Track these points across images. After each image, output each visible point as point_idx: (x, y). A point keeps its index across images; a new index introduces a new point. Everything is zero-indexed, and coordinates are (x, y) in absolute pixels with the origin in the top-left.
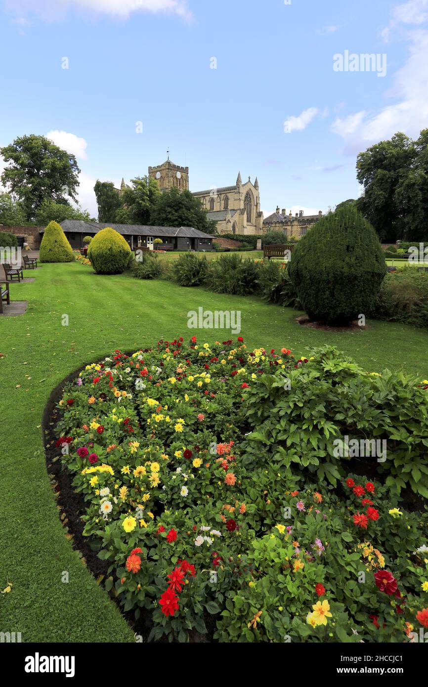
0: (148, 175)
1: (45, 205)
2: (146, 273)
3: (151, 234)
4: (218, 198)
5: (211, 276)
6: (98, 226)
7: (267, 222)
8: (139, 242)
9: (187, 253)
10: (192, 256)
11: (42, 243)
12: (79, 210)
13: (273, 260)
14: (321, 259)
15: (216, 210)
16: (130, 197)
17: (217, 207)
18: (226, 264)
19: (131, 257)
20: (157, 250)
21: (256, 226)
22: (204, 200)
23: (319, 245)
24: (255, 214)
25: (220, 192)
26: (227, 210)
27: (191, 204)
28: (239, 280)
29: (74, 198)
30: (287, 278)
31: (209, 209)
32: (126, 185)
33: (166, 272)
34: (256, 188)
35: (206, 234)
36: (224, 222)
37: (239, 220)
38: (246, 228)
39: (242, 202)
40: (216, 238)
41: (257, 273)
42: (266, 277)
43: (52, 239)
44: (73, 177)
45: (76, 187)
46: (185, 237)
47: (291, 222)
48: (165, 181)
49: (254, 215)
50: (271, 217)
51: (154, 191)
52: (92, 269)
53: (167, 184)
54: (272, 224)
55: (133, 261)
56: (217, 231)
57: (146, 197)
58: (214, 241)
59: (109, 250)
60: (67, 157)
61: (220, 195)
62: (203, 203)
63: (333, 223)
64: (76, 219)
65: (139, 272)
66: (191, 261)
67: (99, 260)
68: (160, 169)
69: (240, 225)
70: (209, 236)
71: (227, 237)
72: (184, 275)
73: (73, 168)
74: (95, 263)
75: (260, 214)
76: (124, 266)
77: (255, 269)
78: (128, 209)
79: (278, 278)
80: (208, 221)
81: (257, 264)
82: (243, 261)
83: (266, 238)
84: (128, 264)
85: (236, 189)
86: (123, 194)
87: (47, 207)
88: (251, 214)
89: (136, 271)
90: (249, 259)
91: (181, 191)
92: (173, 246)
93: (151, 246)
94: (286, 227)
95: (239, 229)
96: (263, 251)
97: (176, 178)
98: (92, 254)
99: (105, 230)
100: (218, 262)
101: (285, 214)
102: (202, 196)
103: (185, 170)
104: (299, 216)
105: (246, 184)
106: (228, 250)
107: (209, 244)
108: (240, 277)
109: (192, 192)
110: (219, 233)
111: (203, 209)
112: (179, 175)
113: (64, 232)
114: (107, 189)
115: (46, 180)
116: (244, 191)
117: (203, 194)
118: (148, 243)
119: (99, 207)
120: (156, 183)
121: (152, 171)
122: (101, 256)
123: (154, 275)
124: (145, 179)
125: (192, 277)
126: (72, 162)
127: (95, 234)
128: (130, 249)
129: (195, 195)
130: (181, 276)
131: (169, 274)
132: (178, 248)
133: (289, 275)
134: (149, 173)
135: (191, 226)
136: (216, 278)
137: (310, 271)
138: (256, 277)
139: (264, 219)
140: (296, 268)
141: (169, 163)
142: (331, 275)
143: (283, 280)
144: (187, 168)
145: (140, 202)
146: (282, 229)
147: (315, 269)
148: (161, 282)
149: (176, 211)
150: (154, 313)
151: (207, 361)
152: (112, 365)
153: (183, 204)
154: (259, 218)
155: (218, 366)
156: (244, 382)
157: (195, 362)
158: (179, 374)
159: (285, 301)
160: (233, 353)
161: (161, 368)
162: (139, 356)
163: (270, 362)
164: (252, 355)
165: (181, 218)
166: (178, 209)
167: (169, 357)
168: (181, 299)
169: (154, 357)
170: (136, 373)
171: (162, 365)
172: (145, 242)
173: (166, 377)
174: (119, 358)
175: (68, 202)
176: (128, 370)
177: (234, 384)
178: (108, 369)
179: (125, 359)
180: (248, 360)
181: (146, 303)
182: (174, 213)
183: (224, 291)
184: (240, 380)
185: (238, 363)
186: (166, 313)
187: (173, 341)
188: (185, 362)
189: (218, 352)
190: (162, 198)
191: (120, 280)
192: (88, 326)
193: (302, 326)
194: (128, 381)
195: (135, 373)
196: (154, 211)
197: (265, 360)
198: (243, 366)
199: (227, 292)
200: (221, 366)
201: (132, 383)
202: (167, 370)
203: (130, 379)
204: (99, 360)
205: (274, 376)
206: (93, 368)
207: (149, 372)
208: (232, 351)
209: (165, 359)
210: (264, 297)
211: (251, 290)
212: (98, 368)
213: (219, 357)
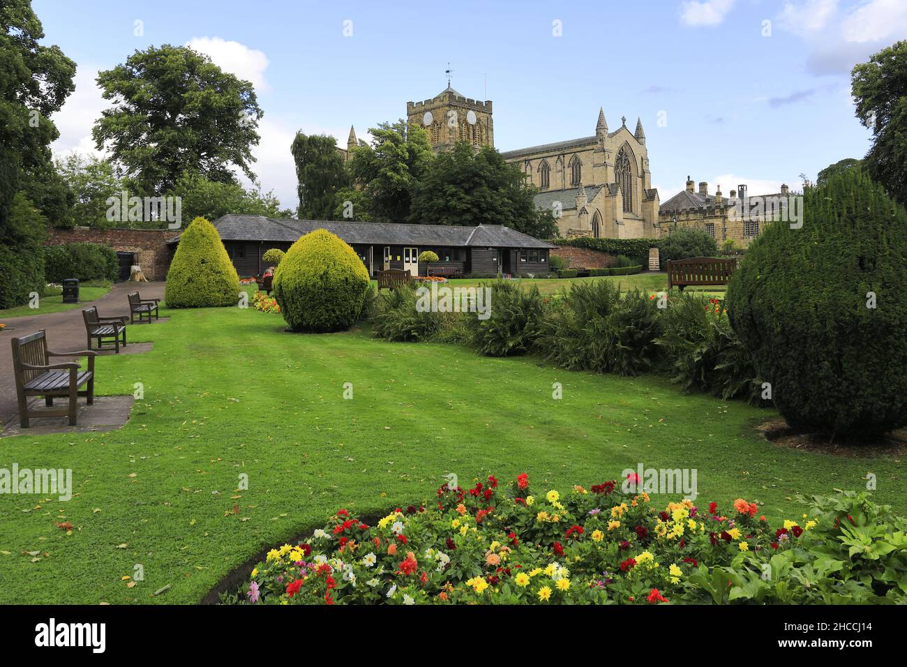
0: (405, 118)
1: (184, 184)
2: (402, 327)
3: (414, 242)
4: (559, 163)
5: (553, 332)
6: (296, 226)
7: (669, 211)
8: (386, 259)
9: (495, 281)
10: (507, 289)
11: (172, 265)
12: (255, 194)
13: (690, 293)
14: (803, 288)
15: (555, 188)
16: (366, 164)
17: (556, 182)
18: (586, 305)
19: (371, 292)
20: (426, 276)
21: (643, 220)
22: (529, 167)
23: (795, 258)
24: (640, 195)
25: (560, 150)
26: (577, 187)
27: (499, 176)
28: (616, 340)
29: (247, 169)
30: (728, 331)
31: (538, 185)
32: (358, 141)
33: (448, 325)
34: (641, 140)
35: (533, 240)
36: (574, 211)
37: (606, 207)
38: (623, 224)
39: (611, 170)
40: (557, 248)
41: (656, 323)
42: (678, 332)
43: (196, 255)
44: (246, 126)
45: (251, 147)
46: (487, 247)
47: (722, 210)
48: (441, 131)
49: (638, 197)
50: (675, 200)
51: (419, 151)
52: (281, 321)
53: (448, 135)
54: (680, 214)
55: (374, 300)
56: (558, 235)
57: (401, 164)
58: (552, 254)
59: (321, 278)
60: (236, 86)
61: (562, 157)
62: (526, 173)
63: (821, 209)
64: (249, 213)
65: (388, 325)
66: (506, 298)
67: (298, 299)
68: (432, 106)
69: (610, 219)
70: (540, 244)
71: (582, 244)
72: (491, 331)
73: (247, 108)
74: (289, 307)
75: (651, 195)
76: (353, 312)
77: (652, 314)
78: (362, 189)
79: (706, 332)
80: (538, 212)
81: (656, 301)
82: (623, 296)
83: (668, 244)
84: (364, 308)
85: (596, 143)
86: (351, 158)
87: (188, 189)
88: (631, 194)
89: (381, 323)
90: (637, 292)
91: (478, 150)
92: (461, 267)
93: (412, 268)
94: (711, 221)
95: (606, 227)
96: (665, 276)
97: (467, 123)
98: (281, 287)
99: (312, 233)
100: (566, 300)
101: (706, 192)
102: (524, 158)
103: (485, 108)
104: (737, 196)
105: (617, 132)
106: (584, 274)
107: (543, 260)
108: (619, 332)
109: (500, 152)
110: (564, 236)
111: (526, 185)
112: (472, 117)
113: (222, 241)
114: (319, 151)
115: (190, 134)
116: (613, 147)
117: (526, 155)
118: (407, 262)
119: (300, 188)
120: (423, 136)
121: (415, 110)
122: (302, 291)
123: (422, 331)
124: (399, 127)
125: (509, 335)
126: (246, 97)
127: (291, 243)
128: (367, 275)
129: (508, 158)
130: (483, 334)
131: (454, 329)
132: (475, 271)
133: (733, 325)
134: (408, 115)
135: (500, 224)
136: (563, 336)
137: (780, 315)
138: (656, 331)
139: (661, 203)
140: (747, 311)
141: (450, 94)
142: (831, 324)
143: (717, 337)
144: (489, 103)
145: (389, 174)
146: (702, 226)
147: (793, 309)
148: (437, 347)
149: (467, 192)
150: (425, 421)
151: (559, 535)
152: (330, 549)
153: (484, 178)
154: (649, 203)
155: (586, 546)
156: (651, 587)
157: (529, 536)
158: (492, 568)
159: (726, 386)
160: (618, 513)
161: (449, 554)
162: (395, 523)
163: (712, 535)
164: (665, 517)
165: (478, 206)
166: (471, 189)
167: (467, 525)
168: (484, 387)
169: (430, 526)
170: (389, 567)
171: (451, 545)
172: (399, 258)
173: (460, 577)
174: (347, 531)
175: (234, 177)
176: (370, 559)
177: (627, 593)
178: (320, 559)
179: (361, 532)
180: (656, 530)
181: (404, 397)
182: (462, 195)
183: (583, 365)
184: (643, 581)
185: (632, 538)
186: (452, 419)
187: (474, 487)
188: (506, 539)
189: (581, 510)
190: (436, 165)
191: (345, 345)
192: (272, 451)
193: (774, 445)
194: (371, 589)
195: (385, 568)
196: (420, 193)
197: (698, 530)
198: (645, 546)
199: (589, 368)
200: (594, 546)
201: (379, 593)
202: (462, 559)
203: (374, 582)
204: (298, 536)
205: (731, 570)
206: (285, 557)
207: (421, 563)
208: (617, 508)
209: (457, 531)
210: (678, 378)
211: (646, 361)
212: (297, 555)
213: (586, 524)
